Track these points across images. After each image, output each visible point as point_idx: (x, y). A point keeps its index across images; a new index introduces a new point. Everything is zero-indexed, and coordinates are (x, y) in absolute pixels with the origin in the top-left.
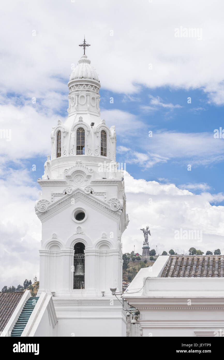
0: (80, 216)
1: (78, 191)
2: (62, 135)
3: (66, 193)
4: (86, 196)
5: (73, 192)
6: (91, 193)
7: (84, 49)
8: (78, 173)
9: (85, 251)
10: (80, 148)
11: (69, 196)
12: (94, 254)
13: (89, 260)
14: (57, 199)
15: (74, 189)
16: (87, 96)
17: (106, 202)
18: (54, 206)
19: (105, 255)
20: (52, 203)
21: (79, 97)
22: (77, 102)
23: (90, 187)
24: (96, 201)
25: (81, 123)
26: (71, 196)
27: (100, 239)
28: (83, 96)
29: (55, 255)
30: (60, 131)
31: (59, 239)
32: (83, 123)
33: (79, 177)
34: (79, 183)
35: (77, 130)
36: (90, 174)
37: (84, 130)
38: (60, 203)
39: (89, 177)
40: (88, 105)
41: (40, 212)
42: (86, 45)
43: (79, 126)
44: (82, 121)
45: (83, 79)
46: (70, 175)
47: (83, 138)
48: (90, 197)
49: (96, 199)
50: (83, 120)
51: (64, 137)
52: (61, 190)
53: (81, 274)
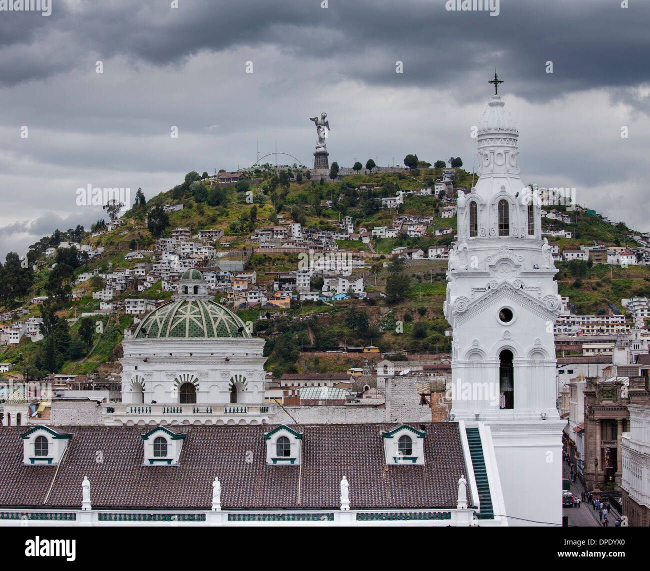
0: (506, 315)
1: (504, 285)
2: (479, 208)
3: (489, 288)
4: (515, 291)
5: (499, 286)
6: (522, 287)
7: (496, 86)
8: (505, 261)
9: (514, 361)
10: (504, 227)
11: (494, 292)
12: (526, 365)
13: (519, 374)
14: (479, 295)
15: (500, 281)
16: (505, 153)
17: (541, 300)
18: (475, 304)
19: (538, 365)
20: (472, 301)
21: (496, 154)
22: (492, 162)
23: (520, 279)
24: (528, 297)
25: (503, 193)
26: (496, 292)
27: (532, 346)
28: (500, 154)
29: (475, 366)
30: (475, 203)
31: (482, 346)
32: (507, 194)
33: (504, 266)
34: (504, 273)
35: (499, 203)
36: (519, 263)
37: (507, 203)
38: (482, 301)
39: (518, 266)
40: (508, 166)
41: (458, 313)
42: (499, 82)
43: (502, 198)
44: (505, 191)
45: (501, 132)
46: (494, 264)
47: (507, 214)
48: (520, 293)
49: (527, 295)
50: (506, 189)
51: (481, 211)
52: (482, 283)
53: (509, 390)
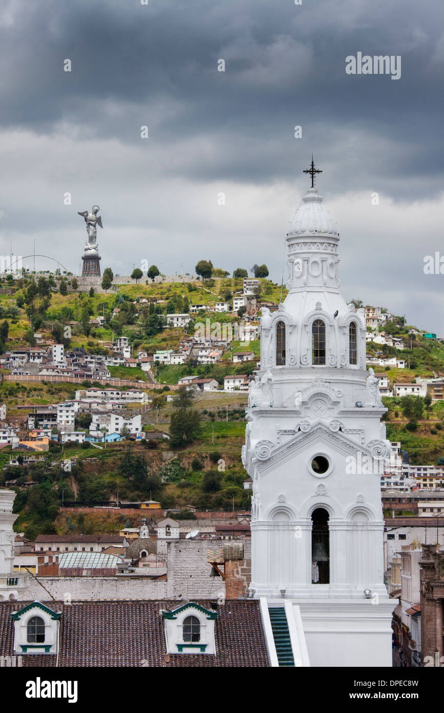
0: (321, 464)
1: (318, 427)
2: (288, 330)
3: (299, 430)
4: (332, 435)
5: (312, 428)
6: (340, 430)
7: (313, 177)
8: (319, 396)
9: (330, 523)
10: (319, 354)
11: (306, 435)
12: (345, 528)
13: (336, 539)
14: (287, 439)
15: (313, 422)
16: (322, 261)
17: (365, 446)
18: (281, 450)
19: (360, 528)
20: (278, 446)
21: (310, 262)
22: (306, 272)
23: (339, 420)
24: (348, 443)
25: (318, 312)
26: (307, 435)
27: (352, 504)
28: (315, 262)
29: (281, 528)
30: (283, 323)
31: (289, 504)
32: (323, 313)
33: (319, 402)
34: (319, 412)
35: (314, 324)
36: (338, 400)
37: (324, 324)
38: (291, 446)
39: (336, 403)
40: (325, 277)
41: (260, 461)
42: (316, 172)
43: (316, 317)
44: (321, 309)
45: (317, 234)
46: (306, 401)
47: (323, 338)
48: (338, 437)
49: (346, 439)
50: (322, 307)
51: (290, 333)
52: (290, 424)
53: (324, 559)
